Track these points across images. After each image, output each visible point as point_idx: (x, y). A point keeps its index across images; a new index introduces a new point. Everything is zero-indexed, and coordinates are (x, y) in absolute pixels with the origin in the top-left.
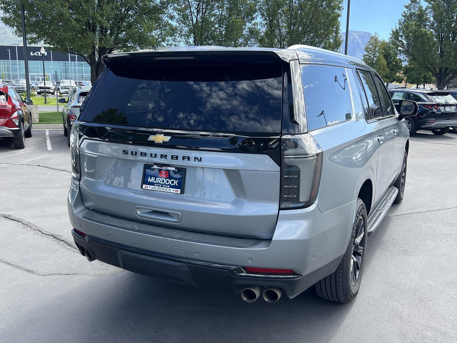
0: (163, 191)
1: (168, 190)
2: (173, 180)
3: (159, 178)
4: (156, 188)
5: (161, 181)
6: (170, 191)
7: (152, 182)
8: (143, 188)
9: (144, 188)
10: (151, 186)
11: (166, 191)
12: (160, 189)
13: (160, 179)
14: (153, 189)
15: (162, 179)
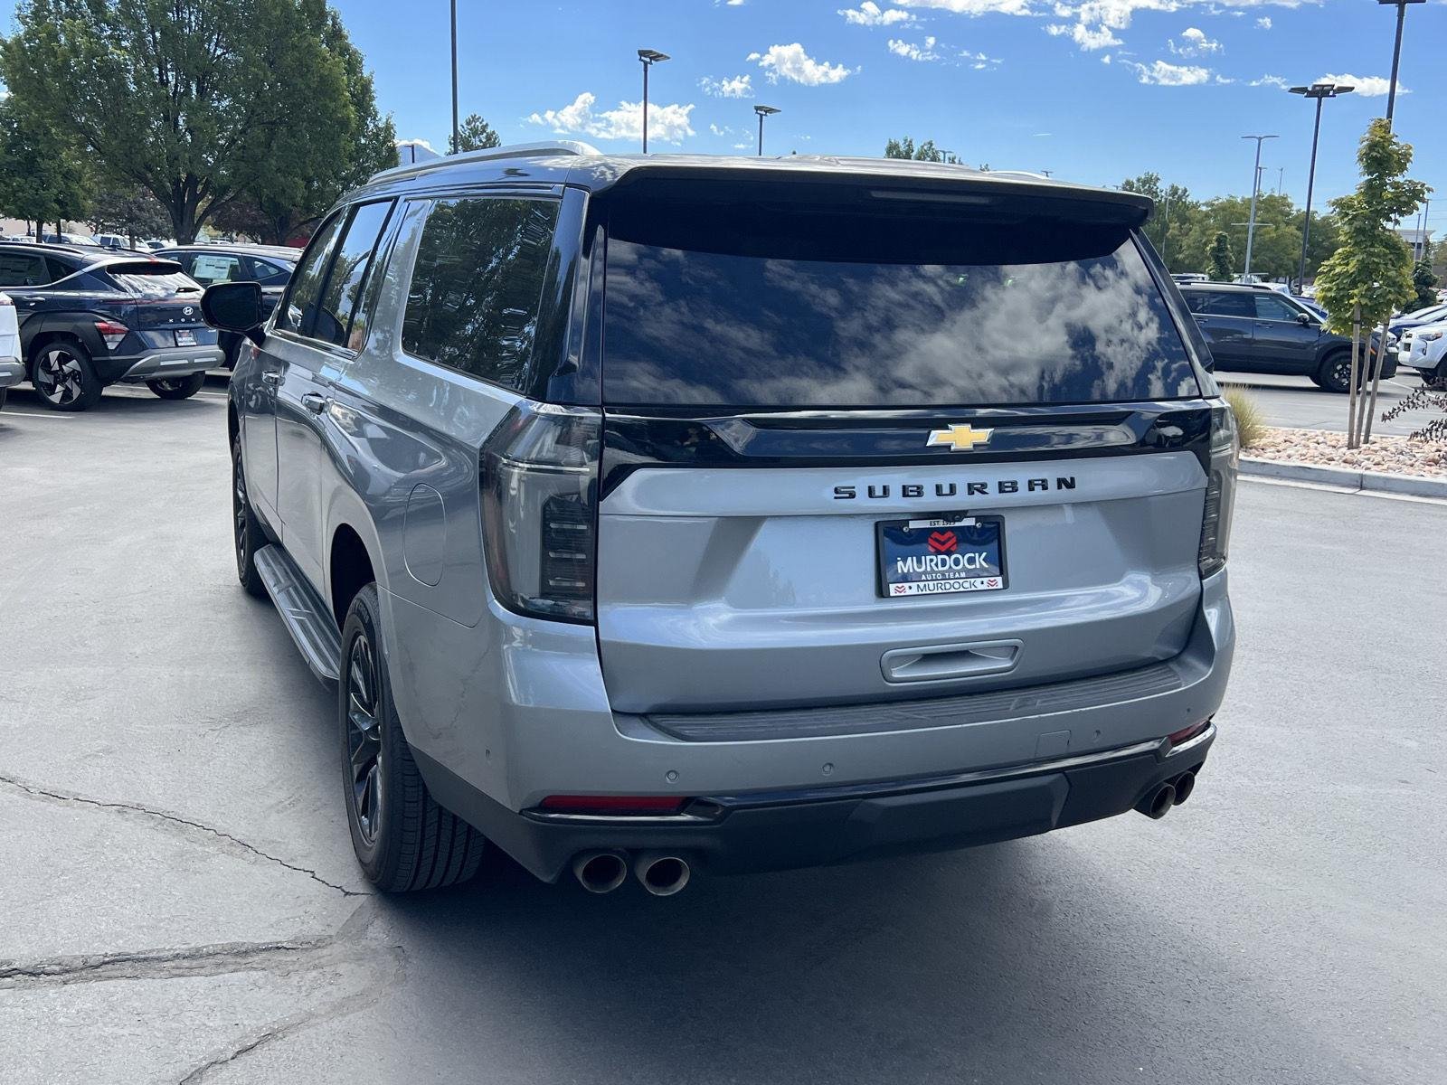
0: (952, 590)
1: (966, 585)
2: (972, 555)
3: (928, 558)
4: (931, 588)
5: (936, 565)
6: (973, 588)
7: (911, 571)
8: (892, 594)
9: (895, 595)
10: (914, 585)
11: (961, 589)
12: (943, 587)
13: (932, 557)
14: (924, 592)
15: (940, 557)
